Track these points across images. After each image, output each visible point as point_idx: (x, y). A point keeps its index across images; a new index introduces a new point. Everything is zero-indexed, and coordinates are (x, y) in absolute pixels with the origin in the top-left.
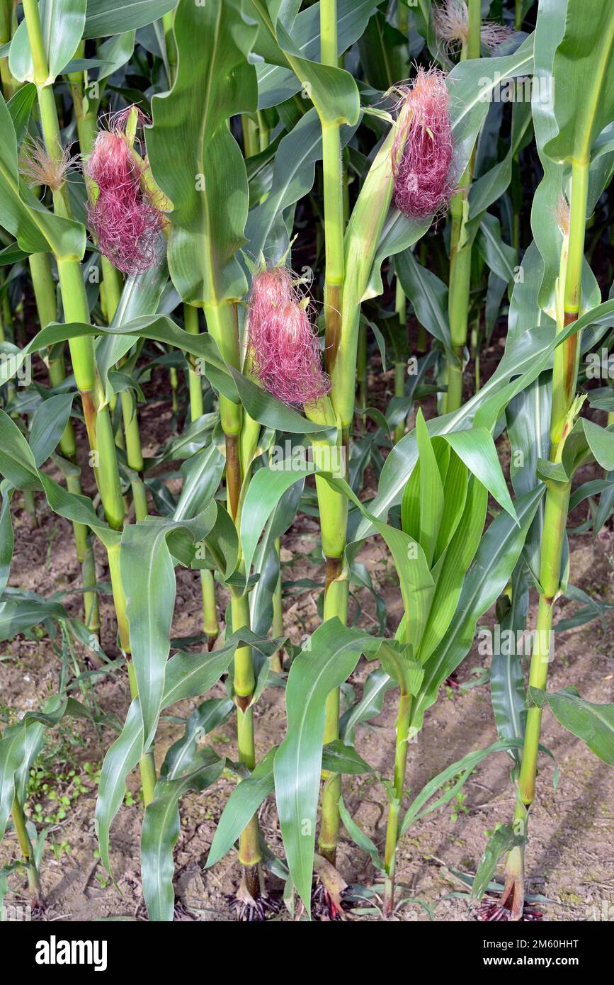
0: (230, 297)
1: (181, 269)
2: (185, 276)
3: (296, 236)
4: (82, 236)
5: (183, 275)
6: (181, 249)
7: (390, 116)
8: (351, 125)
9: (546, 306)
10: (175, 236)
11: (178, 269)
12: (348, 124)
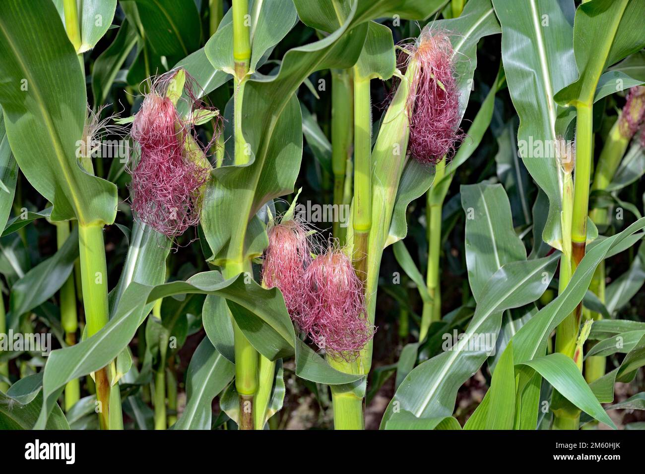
0: (252, 253)
1: (214, 227)
2: (218, 234)
3: (300, 190)
4: (113, 200)
5: (216, 232)
6: (217, 206)
7: (400, 72)
8: (384, 80)
9: (550, 239)
10: (210, 194)
11: (212, 227)
12: (381, 78)
